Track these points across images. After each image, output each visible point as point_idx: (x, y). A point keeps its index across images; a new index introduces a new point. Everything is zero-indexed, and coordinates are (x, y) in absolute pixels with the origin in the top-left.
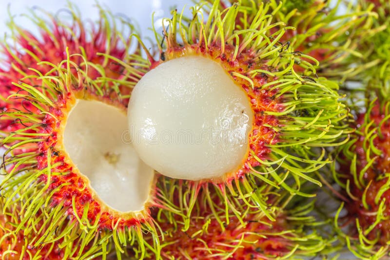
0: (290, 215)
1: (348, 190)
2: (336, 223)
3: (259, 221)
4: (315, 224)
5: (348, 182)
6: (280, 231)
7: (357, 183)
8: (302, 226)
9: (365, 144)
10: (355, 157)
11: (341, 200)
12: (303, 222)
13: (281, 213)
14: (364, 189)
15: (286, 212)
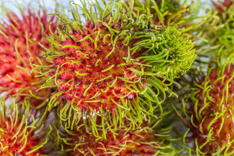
0: (157, 133)
1: (192, 121)
2: (184, 140)
3: (136, 135)
4: (171, 140)
5: (192, 116)
6: (149, 141)
7: (197, 117)
8: (164, 140)
9: (203, 94)
10: (197, 101)
11: (188, 127)
12: (165, 138)
13: (151, 131)
14: (201, 120)
15: (154, 131)
